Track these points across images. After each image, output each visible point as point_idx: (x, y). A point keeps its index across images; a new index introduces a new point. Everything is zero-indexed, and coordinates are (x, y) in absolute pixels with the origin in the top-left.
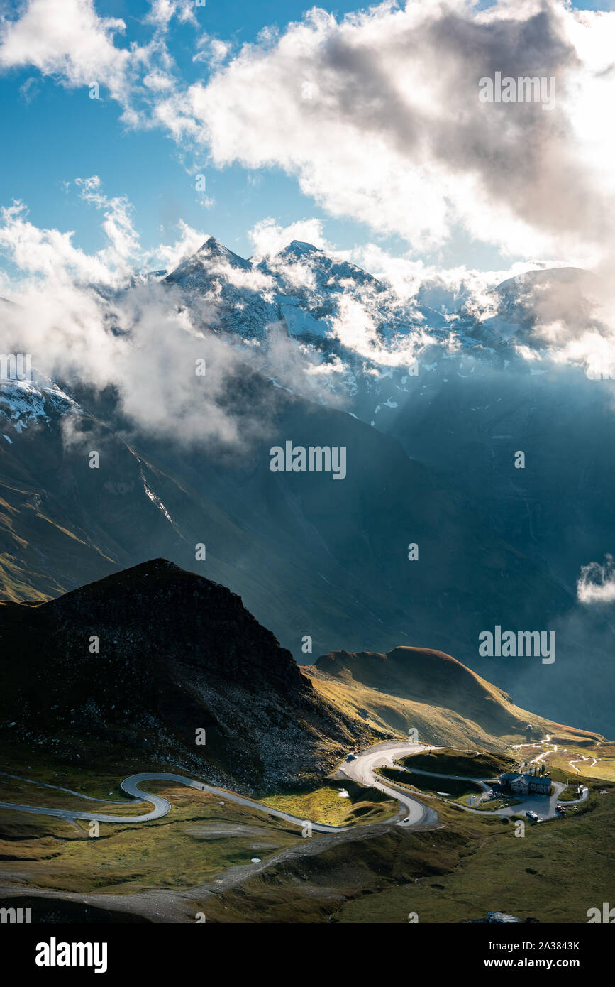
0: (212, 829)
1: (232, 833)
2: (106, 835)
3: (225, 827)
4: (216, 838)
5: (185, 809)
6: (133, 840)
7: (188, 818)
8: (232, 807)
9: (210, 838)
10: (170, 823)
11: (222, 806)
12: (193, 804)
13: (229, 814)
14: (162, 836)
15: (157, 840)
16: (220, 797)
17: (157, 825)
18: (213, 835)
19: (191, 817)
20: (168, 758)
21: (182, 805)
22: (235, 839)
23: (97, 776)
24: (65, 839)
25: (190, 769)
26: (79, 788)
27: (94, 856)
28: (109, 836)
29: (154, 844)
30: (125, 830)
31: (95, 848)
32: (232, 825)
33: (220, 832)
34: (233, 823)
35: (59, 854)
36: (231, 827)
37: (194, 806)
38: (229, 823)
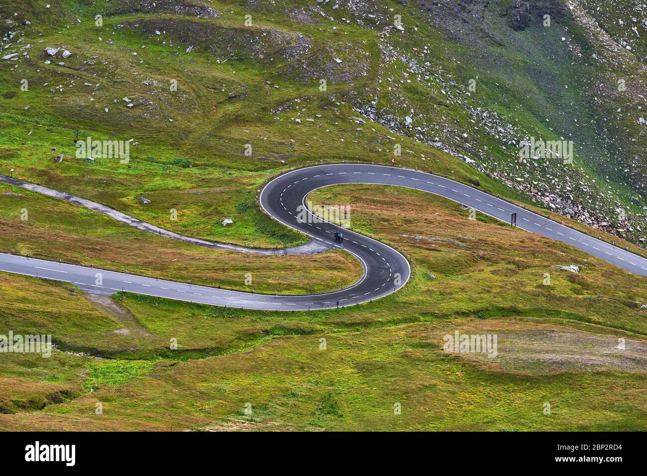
0: (536, 345)
1: (596, 359)
2: (212, 344)
3: (576, 342)
4: (546, 372)
5: (456, 281)
6: (289, 367)
7: (464, 307)
8: (601, 280)
9: (528, 372)
10: (405, 320)
11: (572, 278)
12: (482, 265)
13: (590, 304)
14: (380, 357)
15: (366, 369)
16: (565, 248)
17: (366, 324)
18: (539, 363)
19: (472, 306)
20: (409, 120)
21: (448, 268)
22: (603, 379)
23: (186, 166)
24: (86, 350)
25: (475, 156)
26: (129, 200)
27: (171, 405)
28: (218, 350)
29: (356, 380)
30: (267, 332)
31: (177, 383)
32: (598, 337)
33: (558, 357)
34: (602, 331)
35: (67, 394)
36: (594, 343)
37: (486, 272)
38: (589, 329)
